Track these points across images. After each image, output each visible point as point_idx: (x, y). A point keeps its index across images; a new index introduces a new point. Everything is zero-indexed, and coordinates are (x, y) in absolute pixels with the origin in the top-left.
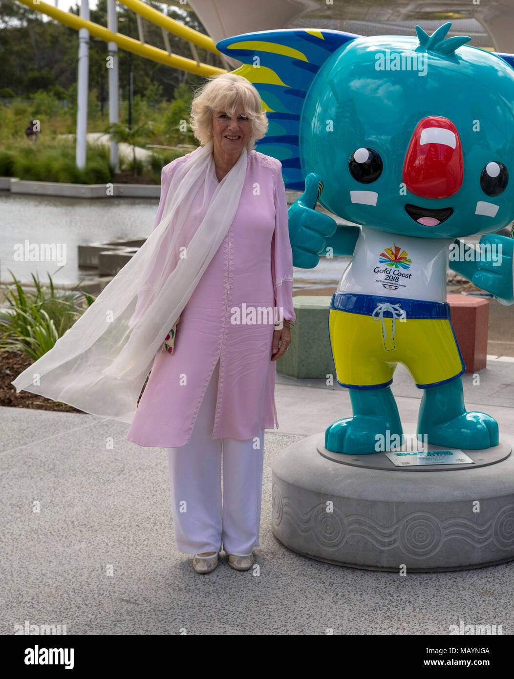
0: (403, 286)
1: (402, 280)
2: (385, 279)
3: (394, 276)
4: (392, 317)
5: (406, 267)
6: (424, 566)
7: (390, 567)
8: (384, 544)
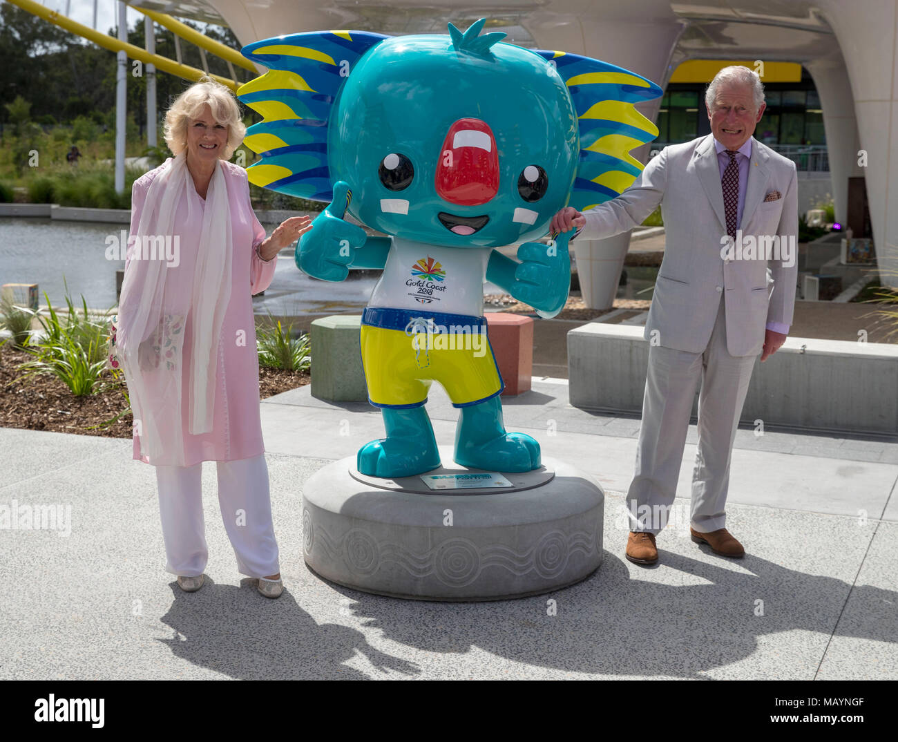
0: (436, 299)
1: (436, 293)
2: (418, 292)
3: (427, 289)
5: (439, 280)
6: (461, 595)
7: (425, 596)
8: (419, 571)
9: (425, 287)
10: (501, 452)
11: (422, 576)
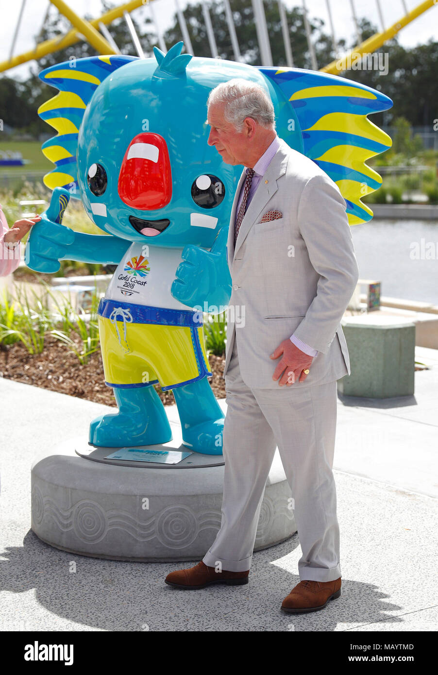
0: (136, 292)
2: (124, 286)
3: (131, 283)
4: (123, 321)
5: (142, 275)
6: (92, 551)
7: (68, 548)
8: (63, 525)
9: (129, 281)
10: (207, 435)
11: (65, 530)
